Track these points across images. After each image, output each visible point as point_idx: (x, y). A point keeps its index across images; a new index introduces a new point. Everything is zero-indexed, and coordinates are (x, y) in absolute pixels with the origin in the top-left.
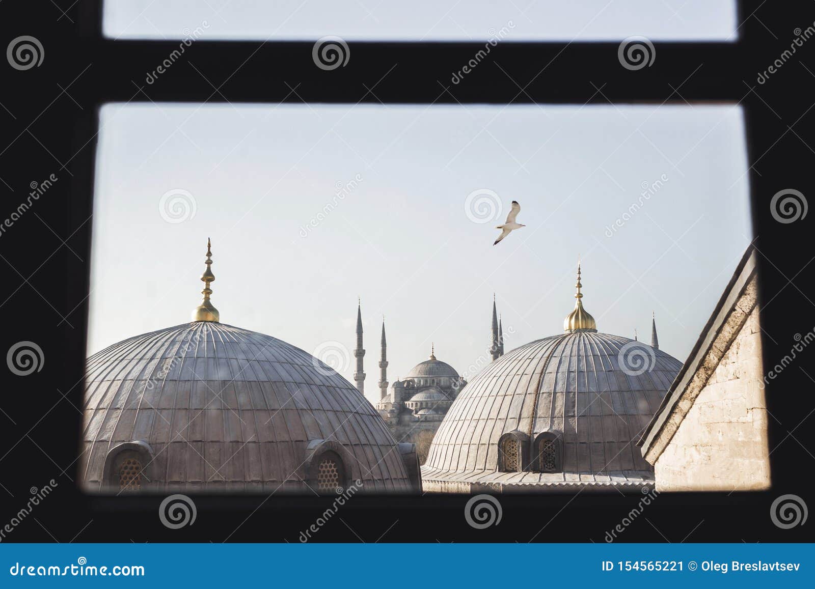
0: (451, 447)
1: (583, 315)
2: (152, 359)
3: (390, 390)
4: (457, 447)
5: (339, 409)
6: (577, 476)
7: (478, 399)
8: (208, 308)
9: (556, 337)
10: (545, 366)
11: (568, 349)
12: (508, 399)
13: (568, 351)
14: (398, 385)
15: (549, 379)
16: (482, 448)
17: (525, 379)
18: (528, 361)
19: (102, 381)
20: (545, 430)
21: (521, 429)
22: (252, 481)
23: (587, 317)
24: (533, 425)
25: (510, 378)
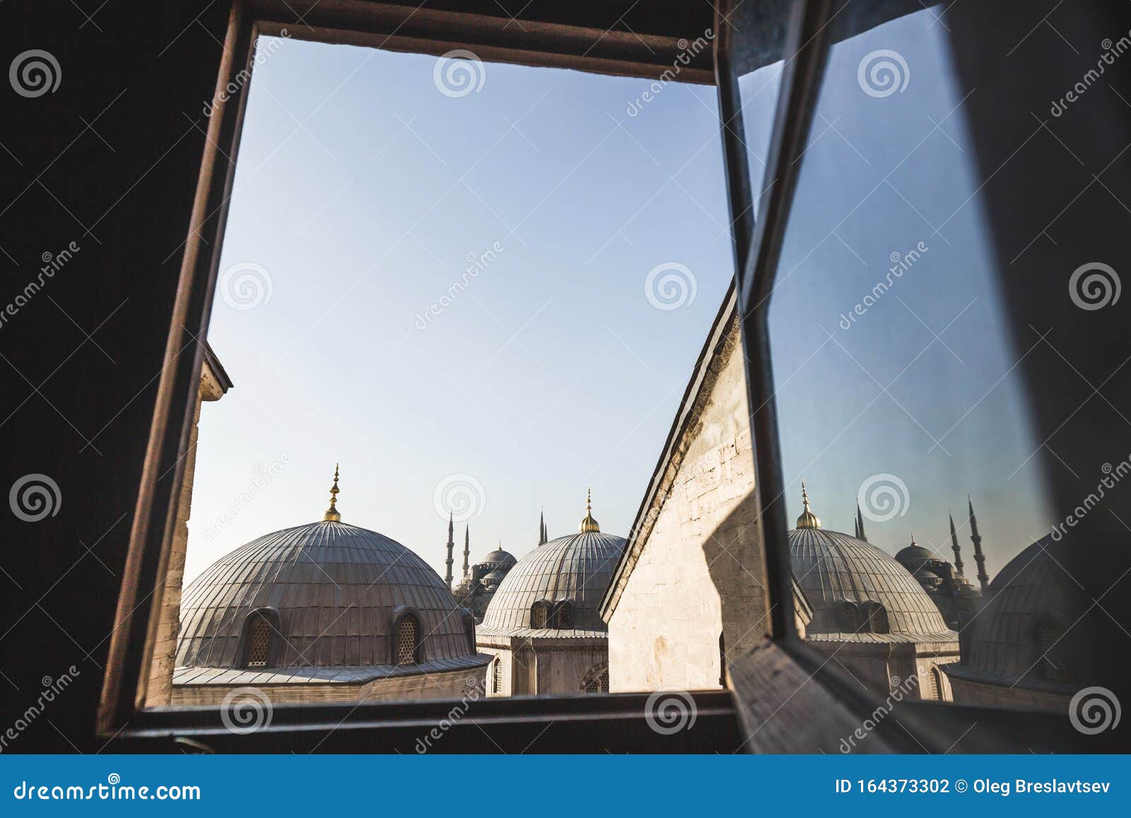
0: (500, 611)
1: (590, 521)
2: (288, 547)
3: (470, 571)
4: (504, 611)
5: (419, 583)
6: (583, 632)
7: (519, 577)
8: (333, 511)
9: (573, 536)
10: (565, 554)
11: (579, 543)
12: (539, 577)
13: (580, 546)
14: (475, 568)
15: (567, 563)
16: (520, 612)
17: (551, 563)
18: (553, 552)
19: (250, 562)
20: (563, 599)
21: (546, 598)
22: (353, 636)
23: (593, 522)
24: (555, 595)
25: (541, 563)
